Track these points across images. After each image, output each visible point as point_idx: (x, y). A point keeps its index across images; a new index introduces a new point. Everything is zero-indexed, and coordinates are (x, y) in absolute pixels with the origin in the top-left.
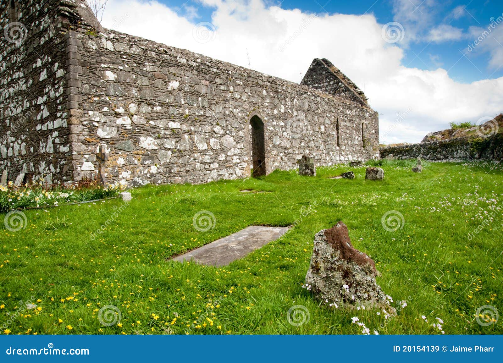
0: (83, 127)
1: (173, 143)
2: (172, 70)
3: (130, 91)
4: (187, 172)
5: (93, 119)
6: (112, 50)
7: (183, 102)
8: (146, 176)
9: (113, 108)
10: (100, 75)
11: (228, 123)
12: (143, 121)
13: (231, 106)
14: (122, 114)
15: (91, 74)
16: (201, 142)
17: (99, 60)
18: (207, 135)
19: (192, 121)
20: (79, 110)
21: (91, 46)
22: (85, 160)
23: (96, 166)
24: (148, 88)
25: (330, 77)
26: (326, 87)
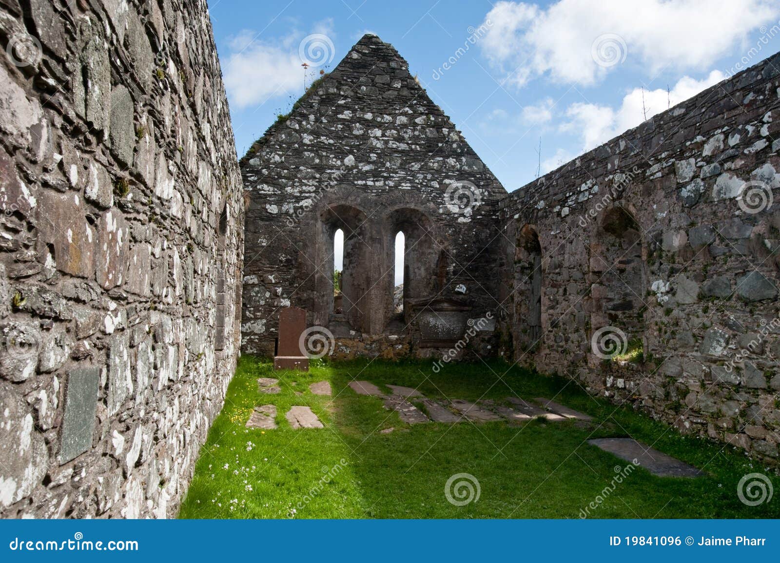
25: (415, 102)
26: (401, 128)
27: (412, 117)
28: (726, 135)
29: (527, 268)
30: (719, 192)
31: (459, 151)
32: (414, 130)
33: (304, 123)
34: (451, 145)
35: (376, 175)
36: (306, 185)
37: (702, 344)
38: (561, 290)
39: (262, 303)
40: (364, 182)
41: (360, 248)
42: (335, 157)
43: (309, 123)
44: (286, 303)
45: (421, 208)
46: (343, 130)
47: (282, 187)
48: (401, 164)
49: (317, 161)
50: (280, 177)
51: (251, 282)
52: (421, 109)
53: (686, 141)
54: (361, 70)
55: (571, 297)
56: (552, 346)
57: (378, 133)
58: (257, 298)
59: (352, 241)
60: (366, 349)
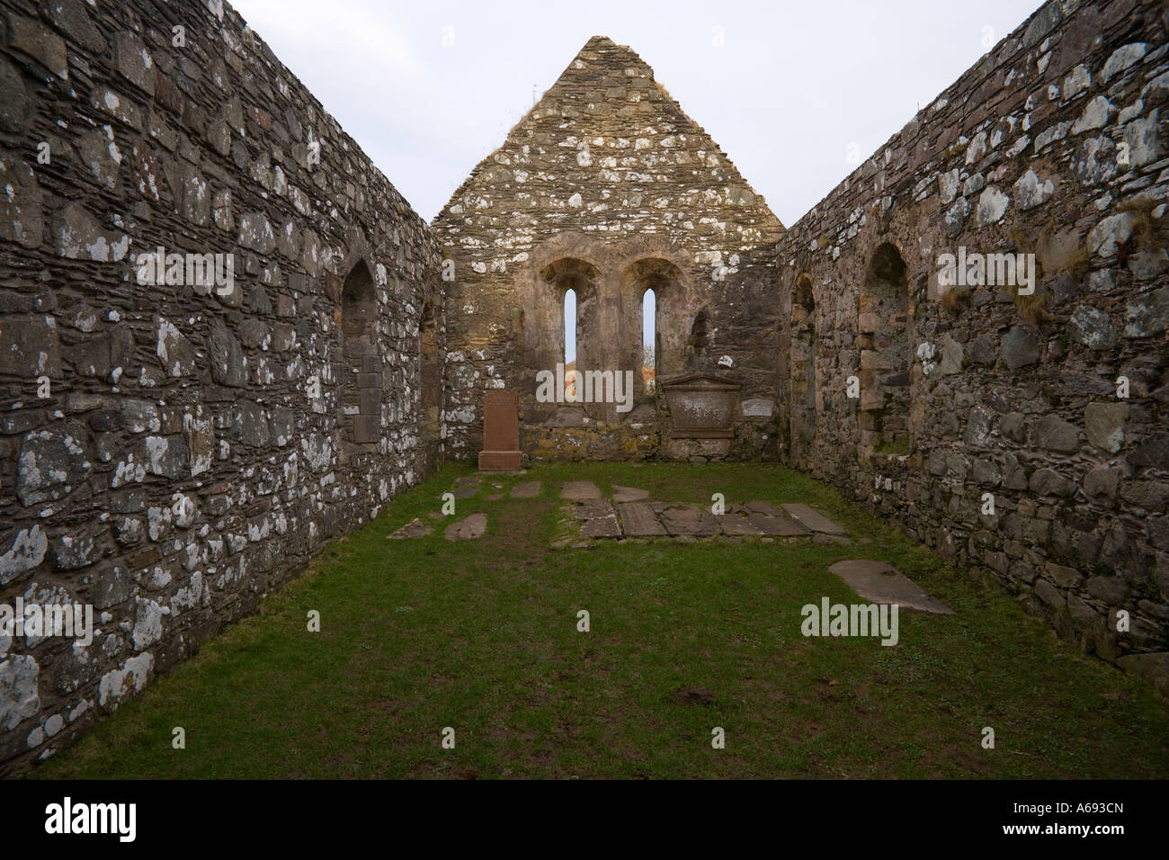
25: (660, 119)
26: (642, 154)
27: (657, 139)
28: (989, 132)
29: (806, 332)
30: (983, 216)
31: (720, 179)
32: (660, 155)
33: (517, 156)
34: (709, 172)
35: (611, 217)
36: (520, 235)
37: (965, 429)
38: (834, 359)
39: (470, 385)
40: (595, 227)
41: (594, 313)
42: (556, 197)
43: (523, 156)
44: (500, 384)
45: (670, 257)
46: (566, 162)
47: (492, 239)
48: (643, 201)
49: (534, 203)
50: (488, 226)
51: (455, 360)
52: (668, 127)
53: (948, 145)
54: (587, 83)
55: (843, 369)
56: (826, 435)
57: (612, 162)
58: (464, 380)
59: (584, 305)
60: (602, 441)
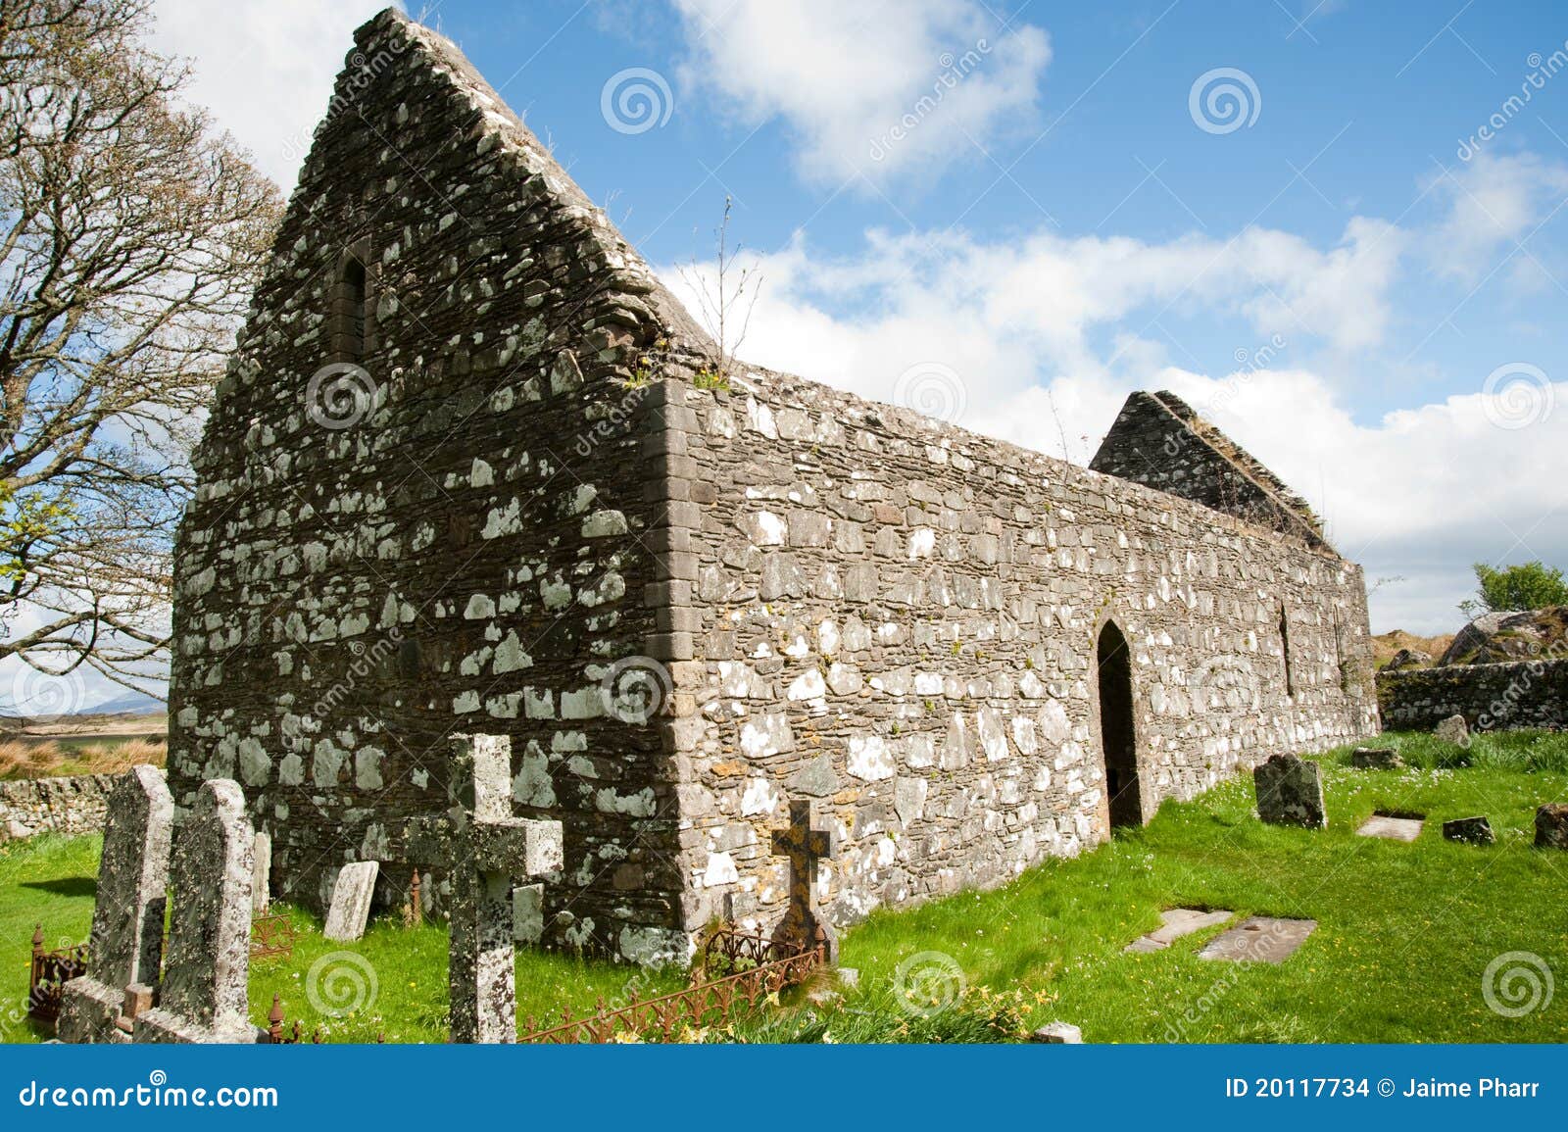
0: (704, 722)
1: (930, 746)
2: (917, 489)
3: (821, 575)
4: (967, 845)
5: (732, 692)
6: (773, 436)
7: (947, 602)
8: (869, 880)
9: (782, 644)
10: (745, 530)
11: (1050, 657)
12: (855, 682)
13: (1054, 598)
14: (802, 664)
15: (724, 529)
16: (993, 735)
17: (739, 474)
18: (1005, 705)
19: (973, 663)
20: (695, 662)
21: (722, 427)
22: (712, 846)
23: (741, 864)
24: (861, 562)
25: (1190, 451)
52: (1198, 458)
